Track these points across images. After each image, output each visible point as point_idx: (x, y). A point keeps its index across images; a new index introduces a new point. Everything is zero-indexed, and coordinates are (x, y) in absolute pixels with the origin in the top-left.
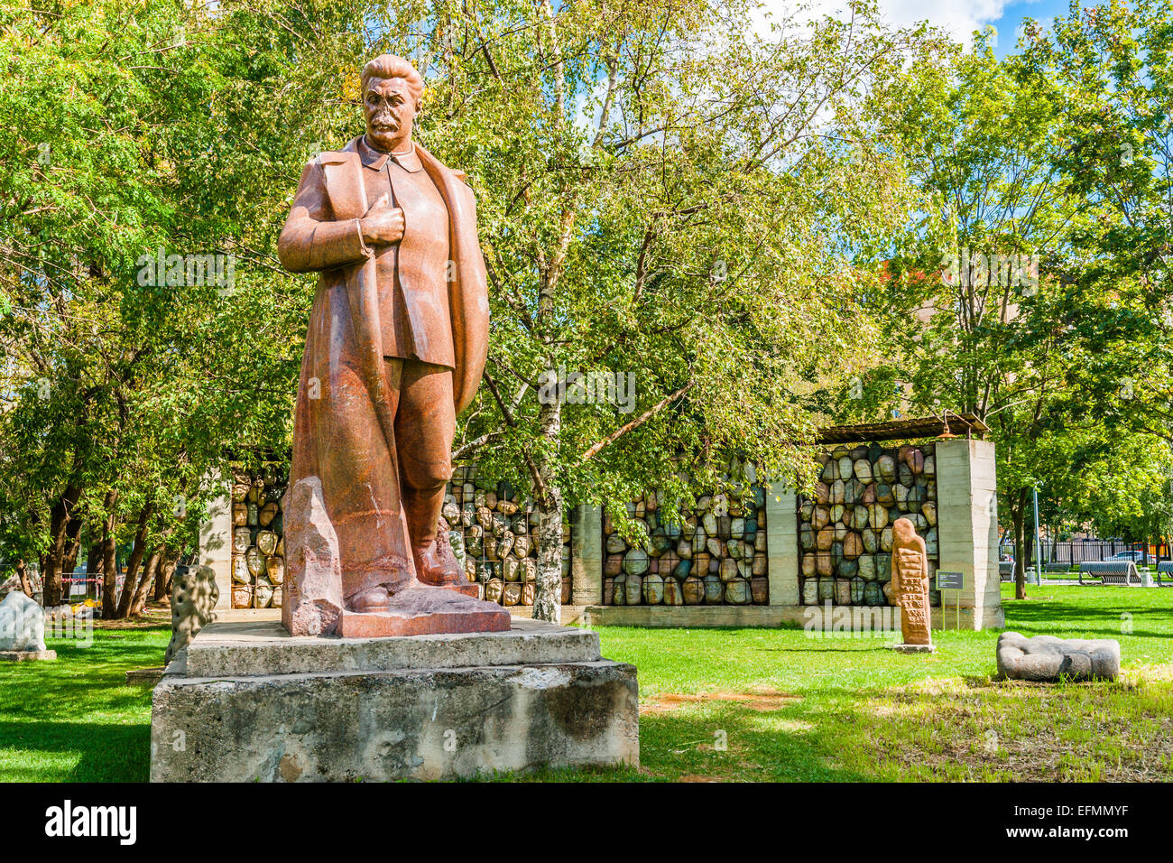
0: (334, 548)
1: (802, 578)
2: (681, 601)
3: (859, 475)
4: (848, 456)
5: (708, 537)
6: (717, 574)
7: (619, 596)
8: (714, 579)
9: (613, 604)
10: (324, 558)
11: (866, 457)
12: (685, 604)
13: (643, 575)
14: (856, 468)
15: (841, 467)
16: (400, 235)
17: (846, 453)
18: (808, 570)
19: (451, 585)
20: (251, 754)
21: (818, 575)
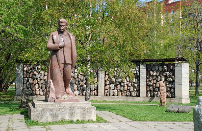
0: (54, 90)
1: (147, 91)
2: (121, 95)
3: (159, 69)
4: (157, 65)
5: (127, 82)
6: (129, 90)
7: (108, 94)
8: (128, 91)
9: (107, 95)
10: (53, 91)
11: (161, 66)
12: (122, 96)
13: (113, 90)
14: (159, 68)
15: (156, 67)
16: (64, 46)
17: (157, 64)
18: (148, 89)
19: (71, 95)
20: (44, 117)
21: (150, 91)
